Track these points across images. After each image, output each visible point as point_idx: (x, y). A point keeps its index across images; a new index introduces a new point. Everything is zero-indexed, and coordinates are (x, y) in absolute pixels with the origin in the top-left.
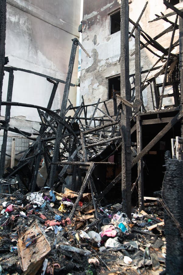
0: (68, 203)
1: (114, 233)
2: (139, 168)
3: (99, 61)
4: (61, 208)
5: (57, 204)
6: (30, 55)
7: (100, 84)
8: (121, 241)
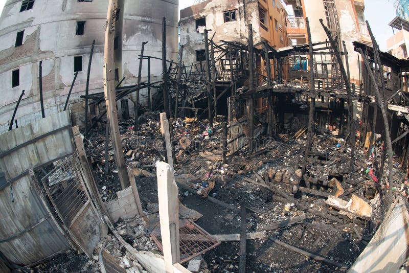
0: (189, 124)
1: (207, 134)
2: (215, 105)
3: (191, 41)
4: (186, 126)
5: (184, 124)
6: (154, 42)
7: (192, 53)
8: (210, 136)
